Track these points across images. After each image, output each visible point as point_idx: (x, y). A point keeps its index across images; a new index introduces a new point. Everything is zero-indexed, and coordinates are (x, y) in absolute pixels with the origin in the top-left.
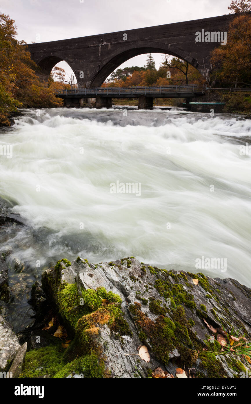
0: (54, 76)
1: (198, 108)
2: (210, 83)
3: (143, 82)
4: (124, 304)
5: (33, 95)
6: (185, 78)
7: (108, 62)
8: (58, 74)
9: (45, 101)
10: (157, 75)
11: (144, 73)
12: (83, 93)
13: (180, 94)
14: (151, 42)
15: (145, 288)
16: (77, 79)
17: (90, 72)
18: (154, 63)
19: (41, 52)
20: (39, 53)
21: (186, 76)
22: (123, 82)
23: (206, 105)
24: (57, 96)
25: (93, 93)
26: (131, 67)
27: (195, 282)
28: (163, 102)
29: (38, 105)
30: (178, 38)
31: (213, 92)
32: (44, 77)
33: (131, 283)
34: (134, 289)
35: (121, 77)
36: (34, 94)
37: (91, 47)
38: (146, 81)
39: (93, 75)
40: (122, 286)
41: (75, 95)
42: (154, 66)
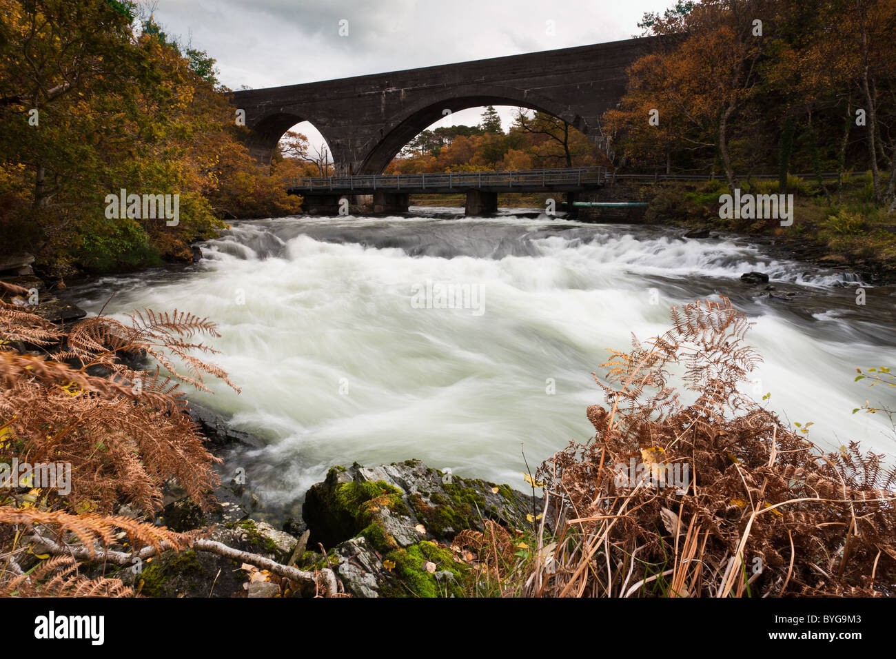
0: (285, 150)
1: (593, 213)
2: (616, 163)
3: (475, 158)
4: (405, 496)
5: (238, 192)
6: (564, 151)
7: (401, 124)
8: (292, 146)
9: (264, 204)
10: (504, 144)
11: (479, 138)
12: (346, 185)
13: (553, 185)
14: (488, 85)
15: (428, 485)
16: (333, 156)
17: (362, 143)
18: (498, 120)
19: (260, 107)
20: (255, 107)
21: (566, 147)
22: (434, 158)
23: (609, 207)
24: (289, 193)
25: (368, 184)
26: (450, 126)
27: (495, 491)
28: (521, 199)
29: (249, 212)
30: (543, 78)
31: (619, 181)
32: (263, 153)
33: (413, 479)
34: (416, 484)
35: (428, 147)
36: (242, 189)
37: (365, 95)
38: (483, 157)
39: (369, 149)
40: (404, 481)
41: (328, 190)
42: (499, 125)
